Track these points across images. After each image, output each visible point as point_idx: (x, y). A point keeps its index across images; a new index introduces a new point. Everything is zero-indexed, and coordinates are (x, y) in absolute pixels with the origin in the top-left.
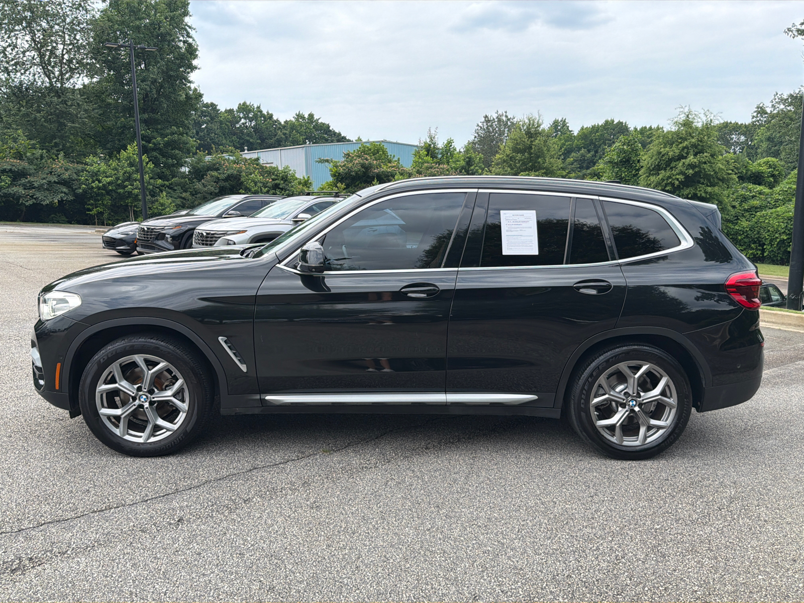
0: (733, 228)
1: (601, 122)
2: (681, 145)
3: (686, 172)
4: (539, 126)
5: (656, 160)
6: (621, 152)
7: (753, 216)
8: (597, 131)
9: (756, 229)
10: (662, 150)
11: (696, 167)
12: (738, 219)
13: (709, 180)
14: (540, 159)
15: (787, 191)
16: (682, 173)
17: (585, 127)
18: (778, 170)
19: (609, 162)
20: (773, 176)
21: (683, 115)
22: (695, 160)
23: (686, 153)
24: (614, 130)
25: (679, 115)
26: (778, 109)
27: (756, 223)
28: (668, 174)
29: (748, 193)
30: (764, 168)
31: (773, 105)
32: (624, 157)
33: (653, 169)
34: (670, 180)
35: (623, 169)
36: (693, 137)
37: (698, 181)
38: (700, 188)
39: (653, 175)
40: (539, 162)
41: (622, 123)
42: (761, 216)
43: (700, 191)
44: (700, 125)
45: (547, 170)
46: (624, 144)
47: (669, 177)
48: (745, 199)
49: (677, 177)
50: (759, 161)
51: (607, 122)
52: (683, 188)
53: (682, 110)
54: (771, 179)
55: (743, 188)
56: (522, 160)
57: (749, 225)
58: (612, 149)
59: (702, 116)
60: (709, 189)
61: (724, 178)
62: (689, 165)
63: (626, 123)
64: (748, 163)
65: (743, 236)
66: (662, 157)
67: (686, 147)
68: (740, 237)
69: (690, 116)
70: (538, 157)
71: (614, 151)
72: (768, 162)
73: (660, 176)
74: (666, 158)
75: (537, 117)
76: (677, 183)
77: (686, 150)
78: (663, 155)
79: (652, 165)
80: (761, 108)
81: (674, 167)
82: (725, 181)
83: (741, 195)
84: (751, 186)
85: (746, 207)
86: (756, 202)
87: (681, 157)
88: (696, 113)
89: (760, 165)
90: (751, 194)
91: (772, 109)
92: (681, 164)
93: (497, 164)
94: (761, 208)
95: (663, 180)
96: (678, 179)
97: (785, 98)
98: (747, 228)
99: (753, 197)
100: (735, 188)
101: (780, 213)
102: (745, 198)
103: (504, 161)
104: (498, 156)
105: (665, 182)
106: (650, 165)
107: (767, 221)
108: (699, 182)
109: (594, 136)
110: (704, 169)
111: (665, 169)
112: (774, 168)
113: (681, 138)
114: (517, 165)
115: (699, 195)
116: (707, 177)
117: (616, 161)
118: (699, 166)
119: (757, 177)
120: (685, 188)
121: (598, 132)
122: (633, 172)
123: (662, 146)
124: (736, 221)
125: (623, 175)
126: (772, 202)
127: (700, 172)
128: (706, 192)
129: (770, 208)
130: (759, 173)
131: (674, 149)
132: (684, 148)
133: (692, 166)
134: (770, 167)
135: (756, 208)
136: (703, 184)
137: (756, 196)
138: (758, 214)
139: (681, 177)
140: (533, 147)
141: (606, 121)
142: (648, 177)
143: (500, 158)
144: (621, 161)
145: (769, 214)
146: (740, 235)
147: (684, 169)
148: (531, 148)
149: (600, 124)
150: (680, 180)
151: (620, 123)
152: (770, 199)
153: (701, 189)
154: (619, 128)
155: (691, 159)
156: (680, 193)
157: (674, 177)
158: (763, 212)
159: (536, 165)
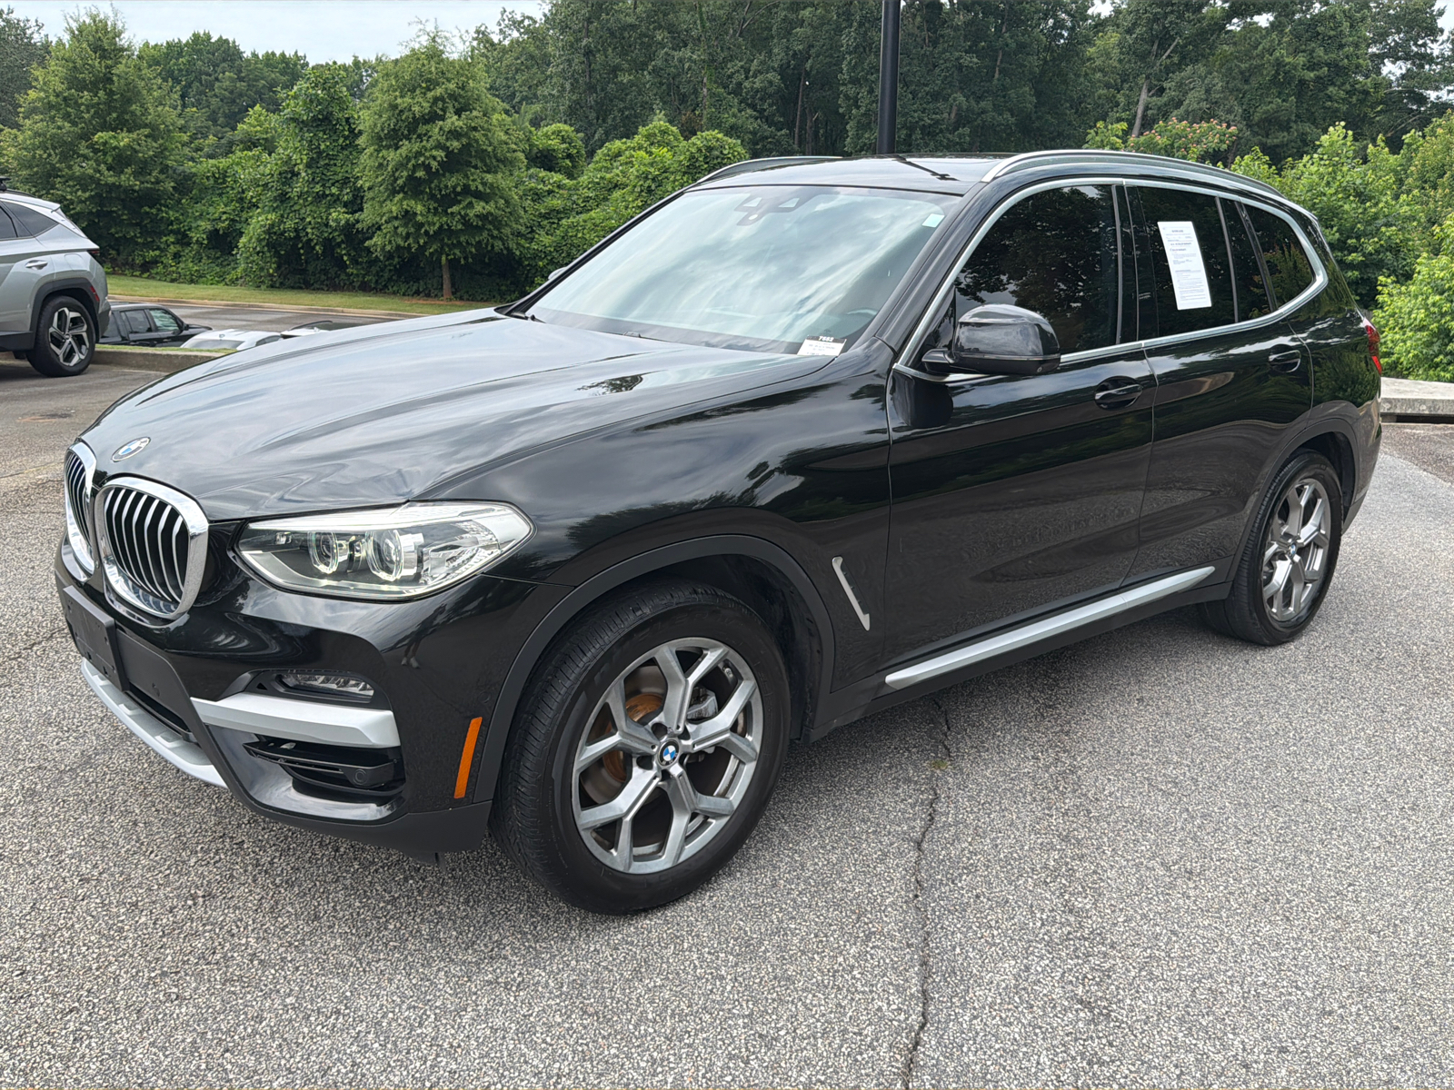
0: (528, 248)
1: (185, 37)
2: (430, 95)
3: (448, 144)
4: (118, 34)
5: (389, 119)
6: (311, 101)
7: (555, 226)
8: (180, 54)
9: (565, 248)
10: (399, 101)
11: (463, 136)
12: (533, 231)
13: (483, 160)
14: (134, 107)
15: (598, 184)
16: (439, 146)
17: (152, 43)
18: (575, 147)
19: (291, 119)
20: (569, 156)
21: (426, 37)
22: (461, 123)
23: (441, 109)
24: (214, 55)
25: (418, 36)
26: (509, 38)
27: (563, 237)
28: (416, 147)
29: (541, 186)
30: (554, 143)
31: (501, 30)
32: (320, 112)
33: (388, 137)
34: (422, 159)
35: (321, 135)
36: (449, 80)
37: (467, 161)
38: (472, 174)
39: (388, 147)
40: (133, 113)
41: (227, 41)
42: (569, 227)
43: (474, 180)
44: (455, 56)
45: (153, 130)
46: (316, 85)
47: (419, 154)
48: (537, 196)
49: (434, 153)
50: (545, 129)
51: (196, 37)
52: (444, 175)
53: (422, 27)
54: (568, 162)
55: (531, 177)
56: (93, 107)
57: (553, 242)
58: (292, 93)
59: (457, 41)
60: (489, 178)
61: (506, 158)
62: (450, 132)
63: (234, 42)
64: (531, 132)
65: (546, 261)
66: (399, 115)
67: (441, 99)
68: (541, 263)
69: (437, 39)
70: (129, 101)
71: (295, 97)
72: (560, 131)
73: (403, 151)
74: (407, 118)
75: (111, 14)
76: (434, 164)
77: (440, 104)
78: (401, 111)
79: (383, 130)
80: (483, 33)
81: (425, 135)
82: (507, 163)
83: (531, 190)
84: (543, 173)
85: (543, 211)
86: (556, 203)
87: (432, 118)
88: (448, 35)
89: (547, 136)
90: (546, 188)
91: (501, 37)
92: (437, 130)
93: (34, 111)
94: (566, 212)
95: (408, 159)
96: (434, 158)
97: (519, 19)
98: (550, 246)
99: (550, 192)
100: (518, 176)
101: (598, 222)
102: (537, 194)
103: (51, 106)
104: (32, 94)
105: (413, 162)
106: (379, 128)
107: (580, 235)
108: (469, 164)
109: (175, 64)
110: (477, 141)
111: (409, 140)
112: (570, 144)
113: (428, 80)
114: (86, 116)
115: (473, 188)
116: (482, 154)
117: (305, 118)
118: (466, 135)
119: (546, 157)
120: (447, 174)
121: (182, 57)
122: (341, 141)
123: (397, 93)
124: (529, 236)
125: (322, 147)
126: (580, 202)
127: (469, 145)
128: (484, 184)
129: (578, 213)
130: (548, 150)
131: (420, 100)
132: (436, 100)
133: (455, 134)
134: (563, 141)
135: (558, 212)
136: (476, 167)
137: (553, 192)
138: (564, 222)
139: (440, 154)
140: (115, 78)
141: (194, 35)
142: (378, 151)
143: (40, 99)
144: (315, 119)
145: (582, 223)
146: (541, 259)
147: (442, 139)
148: (110, 81)
149: (184, 41)
150: (439, 159)
151: (223, 42)
152: (576, 197)
153: (475, 177)
154: (224, 52)
155: (453, 121)
156: (440, 183)
157: (427, 154)
158: (571, 220)
159: (127, 117)
